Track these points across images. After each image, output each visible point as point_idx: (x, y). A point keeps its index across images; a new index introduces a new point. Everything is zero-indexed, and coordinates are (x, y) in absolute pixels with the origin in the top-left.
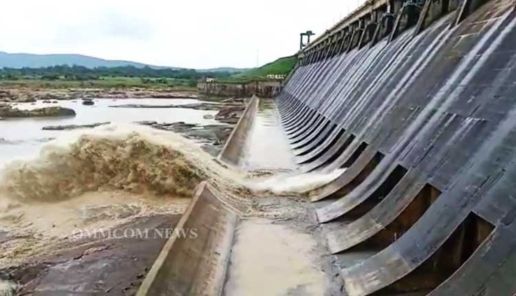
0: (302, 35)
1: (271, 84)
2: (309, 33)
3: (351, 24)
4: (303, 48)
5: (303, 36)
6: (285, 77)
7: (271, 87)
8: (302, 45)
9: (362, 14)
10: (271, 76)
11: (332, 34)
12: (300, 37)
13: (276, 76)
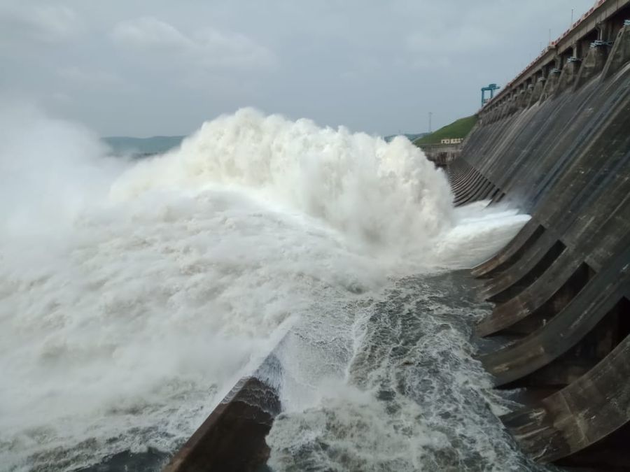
0: (483, 90)
1: (446, 150)
2: (492, 87)
3: (533, 75)
4: (485, 105)
5: (485, 91)
6: (462, 141)
7: (445, 154)
8: (483, 101)
9: (546, 62)
10: (446, 141)
11: (513, 88)
12: (481, 92)
13: (452, 140)
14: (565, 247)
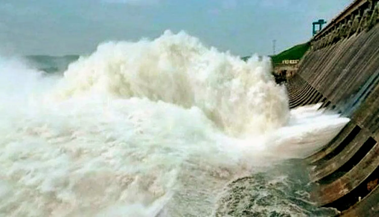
0: (314, 24)
1: (286, 68)
2: (321, 22)
3: (352, 13)
4: (315, 35)
5: (316, 25)
6: (298, 62)
7: (285, 71)
8: (314, 32)
9: (361, 4)
10: (286, 61)
11: (337, 23)
12: (312, 25)
13: (291, 61)
14: (376, 142)
